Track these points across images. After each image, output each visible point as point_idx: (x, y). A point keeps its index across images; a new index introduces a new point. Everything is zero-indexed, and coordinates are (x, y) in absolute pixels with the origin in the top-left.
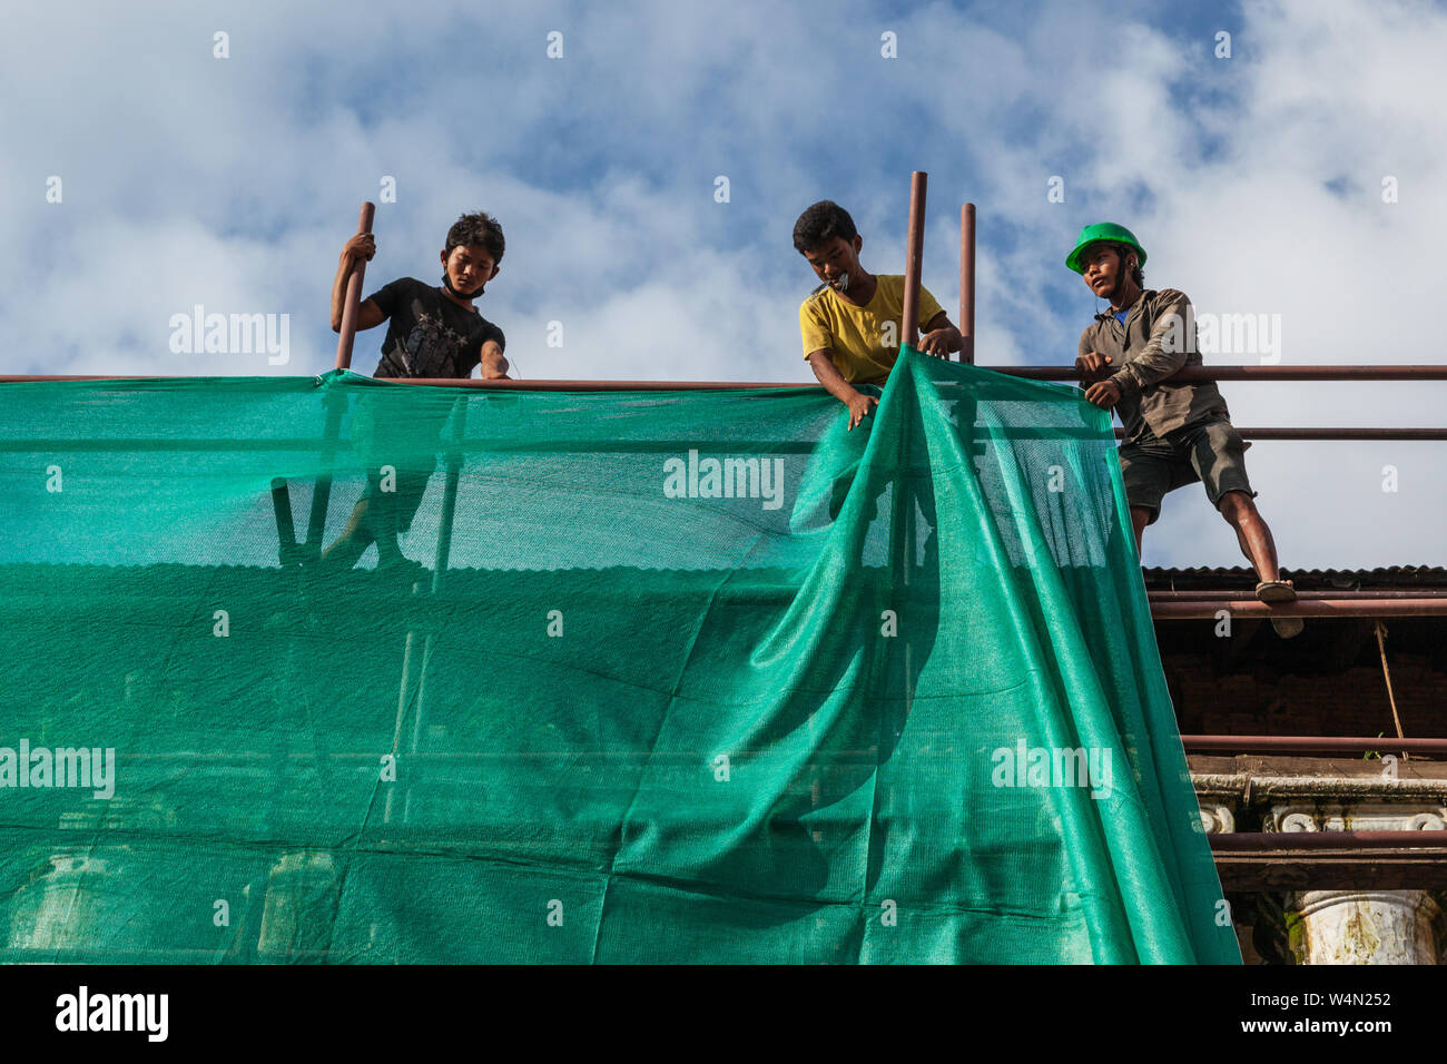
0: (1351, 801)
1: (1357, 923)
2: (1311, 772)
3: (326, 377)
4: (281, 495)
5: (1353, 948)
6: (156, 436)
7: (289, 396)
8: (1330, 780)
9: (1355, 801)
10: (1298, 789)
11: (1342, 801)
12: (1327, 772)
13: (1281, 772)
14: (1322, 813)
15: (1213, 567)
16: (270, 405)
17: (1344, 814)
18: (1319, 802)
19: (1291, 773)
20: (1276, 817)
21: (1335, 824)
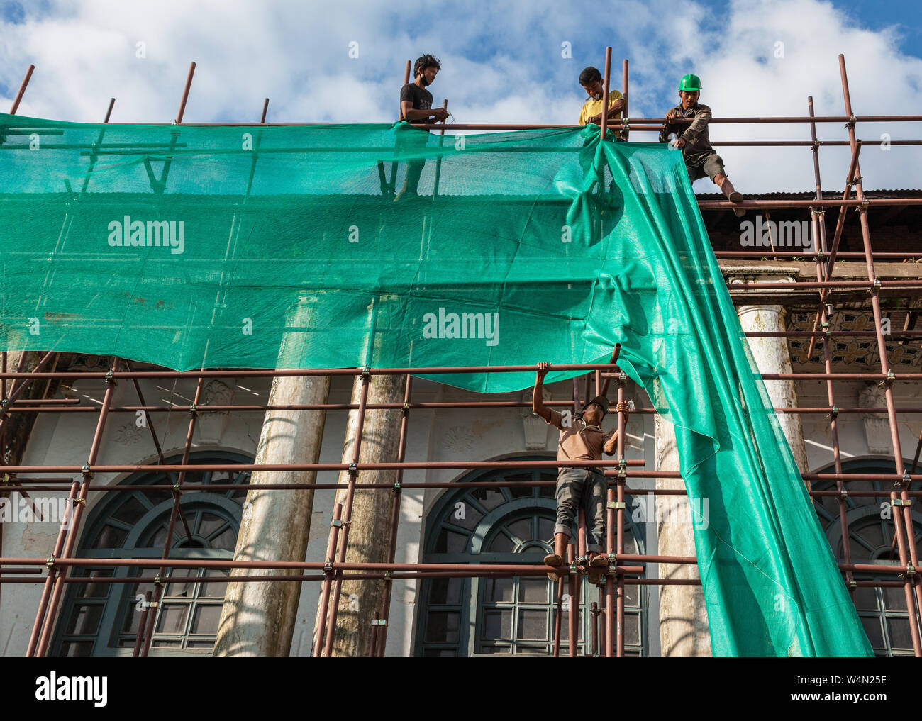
0: (756, 275)
1: (758, 317)
2: (743, 265)
3: (395, 124)
4: (381, 166)
5: (756, 326)
6: (335, 146)
7: (382, 131)
8: (749, 268)
9: (758, 275)
10: (738, 271)
11: (753, 275)
12: (748, 265)
13: (731, 265)
14: (746, 280)
15: (708, 193)
16: (375, 135)
17: (754, 280)
18: (745, 275)
19: (735, 265)
20: (730, 281)
21: (751, 283)
